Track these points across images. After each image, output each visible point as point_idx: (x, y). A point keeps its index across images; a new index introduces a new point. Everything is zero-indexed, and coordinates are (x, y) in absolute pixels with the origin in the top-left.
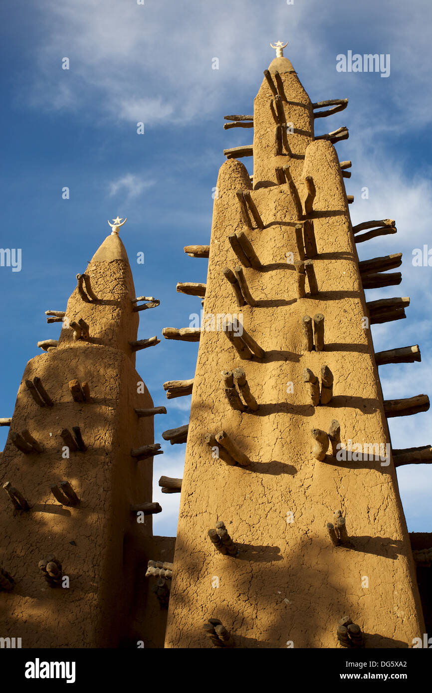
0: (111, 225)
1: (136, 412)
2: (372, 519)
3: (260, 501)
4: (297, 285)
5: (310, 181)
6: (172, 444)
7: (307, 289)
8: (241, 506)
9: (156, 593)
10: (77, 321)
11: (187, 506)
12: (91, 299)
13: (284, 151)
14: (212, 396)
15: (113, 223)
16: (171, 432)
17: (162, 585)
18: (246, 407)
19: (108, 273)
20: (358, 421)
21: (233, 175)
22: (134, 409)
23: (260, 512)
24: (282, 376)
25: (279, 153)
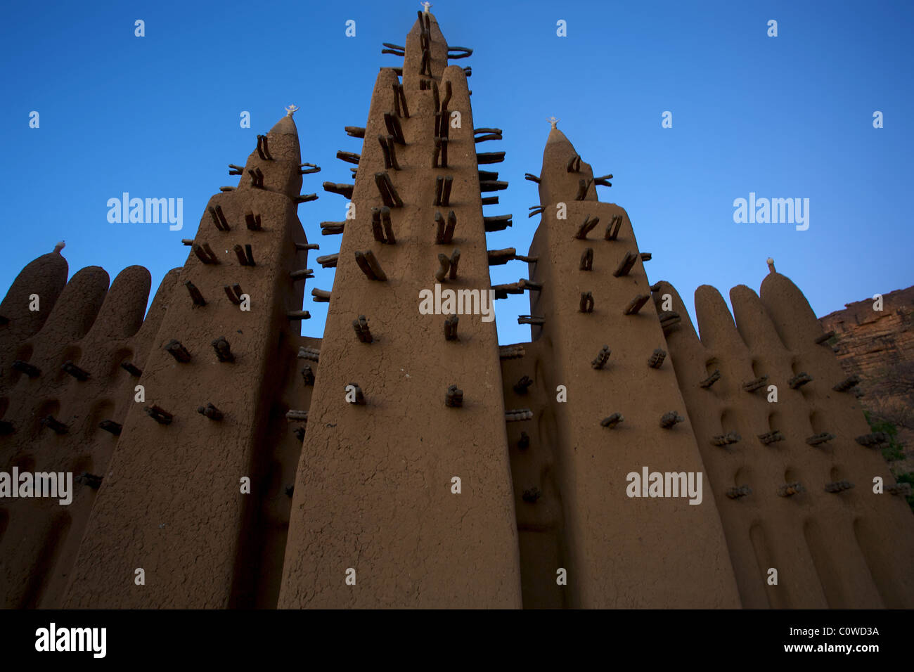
0: (286, 109)
1: (295, 245)
2: (474, 324)
3: (392, 306)
4: (432, 156)
5: (449, 85)
6: (323, 267)
7: (440, 163)
8: (377, 309)
9: (303, 373)
10: (255, 170)
11: (335, 306)
12: (266, 158)
13: (427, 72)
14: (361, 229)
15: (289, 108)
16: (323, 257)
17: (307, 368)
18: (386, 240)
19: (282, 142)
20: (469, 257)
21: (388, 78)
22: (294, 243)
23: (391, 314)
24: (415, 221)
25: (423, 73)
